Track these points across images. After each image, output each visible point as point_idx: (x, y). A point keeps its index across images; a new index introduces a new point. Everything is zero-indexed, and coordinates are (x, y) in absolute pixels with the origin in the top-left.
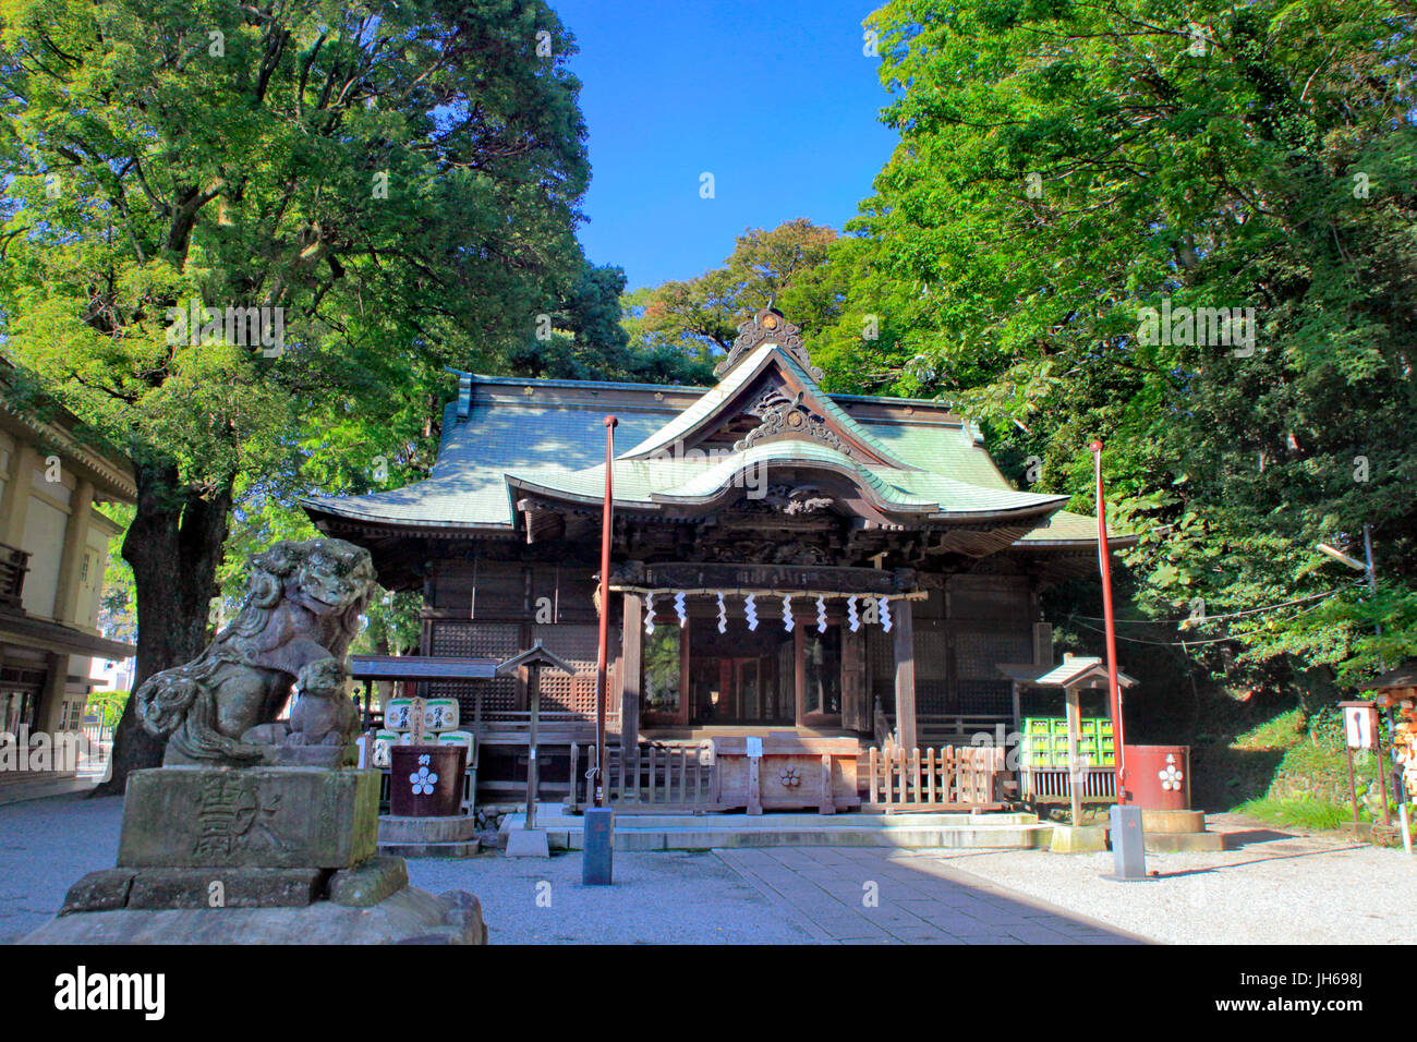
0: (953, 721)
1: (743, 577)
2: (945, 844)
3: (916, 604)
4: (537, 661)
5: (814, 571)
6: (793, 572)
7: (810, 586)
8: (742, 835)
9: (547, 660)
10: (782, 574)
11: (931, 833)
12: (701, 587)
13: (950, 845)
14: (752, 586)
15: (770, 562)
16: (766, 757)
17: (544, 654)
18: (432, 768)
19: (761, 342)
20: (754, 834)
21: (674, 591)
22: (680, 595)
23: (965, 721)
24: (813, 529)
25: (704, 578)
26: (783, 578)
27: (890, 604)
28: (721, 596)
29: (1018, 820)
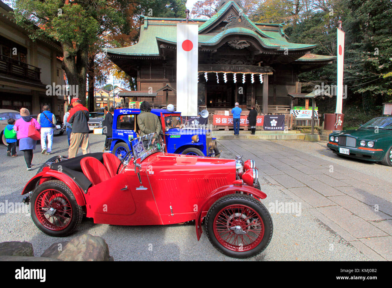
0: (275, 107)
1: (223, 68)
2: (277, 139)
3: (269, 76)
4: (167, 89)
5: (242, 66)
6: (237, 67)
7: (241, 71)
8: (224, 136)
9: (170, 89)
10: (234, 67)
11: (274, 136)
12: (212, 71)
13: (279, 139)
14: (225, 70)
15: (230, 64)
17: (169, 87)
20: (227, 136)
21: (204, 72)
22: (206, 73)
23: (278, 107)
24: (242, 55)
25: (212, 68)
26: (234, 68)
27: (263, 75)
28: (217, 73)
29: (295, 133)
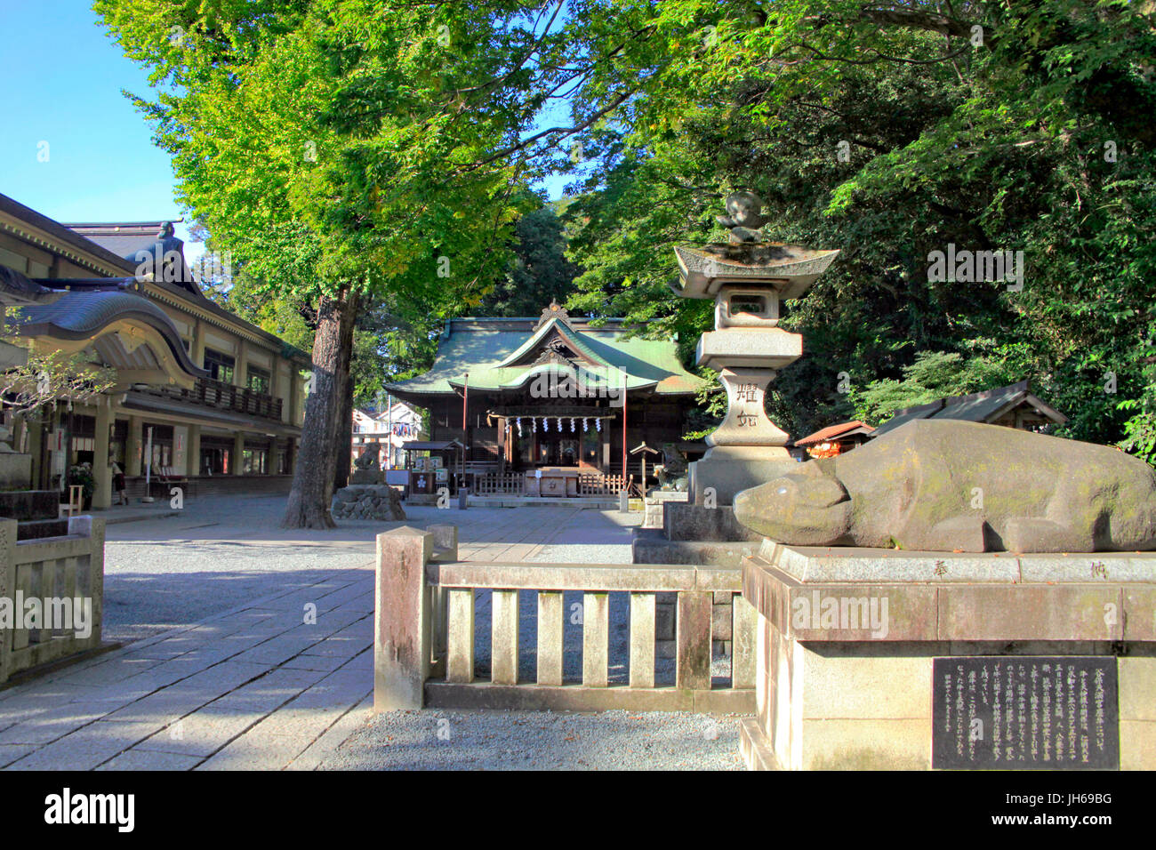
1: (543, 411)
3: (612, 421)
5: (571, 408)
6: (563, 409)
8: (532, 503)
10: (558, 409)
12: (526, 415)
14: (547, 415)
15: (554, 405)
16: (543, 478)
18: (424, 479)
19: (551, 317)
21: (516, 417)
22: (519, 418)
25: (528, 412)
26: (558, 411)
27: (601, 420)
28: (534, 418)
